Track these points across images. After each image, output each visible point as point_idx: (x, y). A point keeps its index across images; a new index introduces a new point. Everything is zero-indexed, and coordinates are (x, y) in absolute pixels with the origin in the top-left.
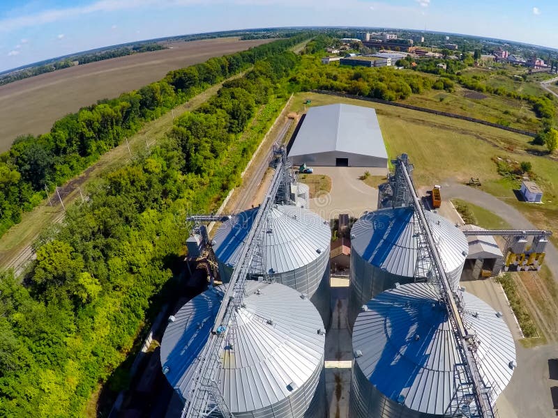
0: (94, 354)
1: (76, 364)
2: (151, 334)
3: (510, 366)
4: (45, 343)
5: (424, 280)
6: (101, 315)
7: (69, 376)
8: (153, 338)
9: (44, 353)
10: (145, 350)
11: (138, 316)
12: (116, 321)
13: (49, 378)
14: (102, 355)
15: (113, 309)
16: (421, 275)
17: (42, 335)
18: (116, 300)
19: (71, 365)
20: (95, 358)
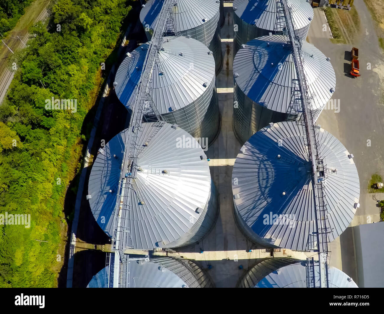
0: (95, 53)
1: (86, 60)
2: (125, 38)
3: (331, 91)
4: (67, 52)
5: (281, 33)
6: (95, 35)
7: (84, 66)
8: (126, 39)
9: (68, 58)
10: (123, 45)
11: (116, 31)
12: (104, 36)
13: (72, 68)
14: (99, 53)
15: (101, 31)
16: (279, 30)
17: (65, 49)
18: (102, 26)
19: (83, 61)
20: (96, 55)
